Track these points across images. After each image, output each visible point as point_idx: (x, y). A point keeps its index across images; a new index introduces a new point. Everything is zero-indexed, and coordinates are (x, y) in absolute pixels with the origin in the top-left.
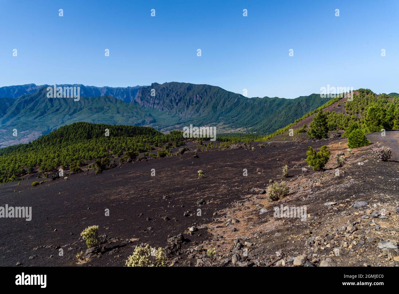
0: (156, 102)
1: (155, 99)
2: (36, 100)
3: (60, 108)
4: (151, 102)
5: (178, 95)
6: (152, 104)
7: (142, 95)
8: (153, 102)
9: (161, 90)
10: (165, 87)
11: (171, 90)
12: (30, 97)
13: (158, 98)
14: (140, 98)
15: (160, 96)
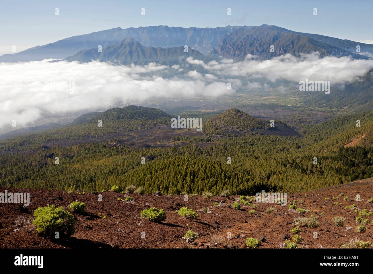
0: (236, 53)
1: (236, 50)
2: (118, 52)
3: (138, 61)
4: (231, 53)
5: (261, 46)
6: (232, 55)
7: (224, 43)
8: (234, 53)
9: (244, 38)
10: (250, 35)
11: (256, 39)
12: (114, 49)
13: (239, 49)
14: (220, 47)
15: (242, 45)
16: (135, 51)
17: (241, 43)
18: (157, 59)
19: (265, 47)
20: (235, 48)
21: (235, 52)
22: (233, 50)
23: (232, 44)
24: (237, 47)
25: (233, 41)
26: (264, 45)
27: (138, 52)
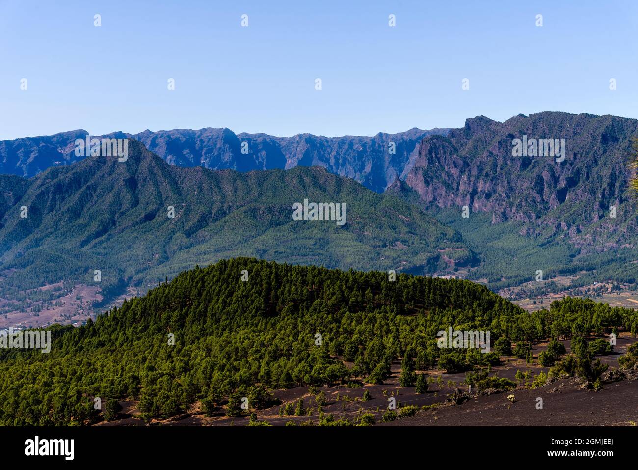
0: (479, 190)
1: (478, 177)
2: (89, 183)
3: (159, 209)
4: (462, 187)
6: (464, 196)
7: (431, 162)
8: (471, 190)
12: (73, 174)
13: (487, 175)
14: (421, 172)
15: (495, 165)
16: (145, 180)
17: (491, 159)
18: (223, 203)
19: (579, 164)
20: (474, 172)
21: (474, 183)
22: (469, 179)
23: (460, 162)
24: (480, 169)
25: (464, 152)
26: (575, 158)
27: (156, 184)
